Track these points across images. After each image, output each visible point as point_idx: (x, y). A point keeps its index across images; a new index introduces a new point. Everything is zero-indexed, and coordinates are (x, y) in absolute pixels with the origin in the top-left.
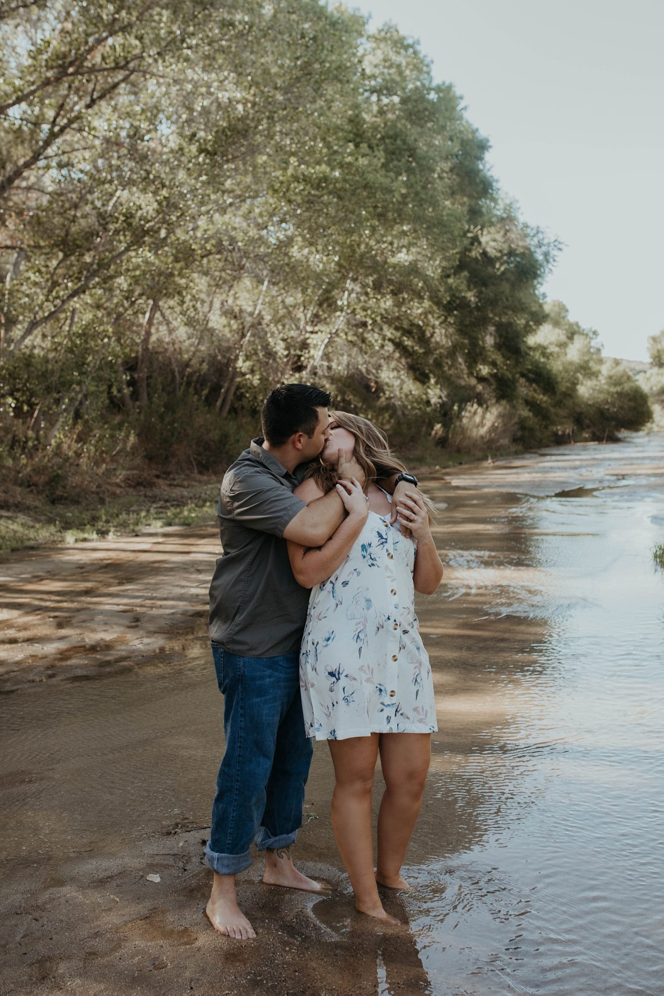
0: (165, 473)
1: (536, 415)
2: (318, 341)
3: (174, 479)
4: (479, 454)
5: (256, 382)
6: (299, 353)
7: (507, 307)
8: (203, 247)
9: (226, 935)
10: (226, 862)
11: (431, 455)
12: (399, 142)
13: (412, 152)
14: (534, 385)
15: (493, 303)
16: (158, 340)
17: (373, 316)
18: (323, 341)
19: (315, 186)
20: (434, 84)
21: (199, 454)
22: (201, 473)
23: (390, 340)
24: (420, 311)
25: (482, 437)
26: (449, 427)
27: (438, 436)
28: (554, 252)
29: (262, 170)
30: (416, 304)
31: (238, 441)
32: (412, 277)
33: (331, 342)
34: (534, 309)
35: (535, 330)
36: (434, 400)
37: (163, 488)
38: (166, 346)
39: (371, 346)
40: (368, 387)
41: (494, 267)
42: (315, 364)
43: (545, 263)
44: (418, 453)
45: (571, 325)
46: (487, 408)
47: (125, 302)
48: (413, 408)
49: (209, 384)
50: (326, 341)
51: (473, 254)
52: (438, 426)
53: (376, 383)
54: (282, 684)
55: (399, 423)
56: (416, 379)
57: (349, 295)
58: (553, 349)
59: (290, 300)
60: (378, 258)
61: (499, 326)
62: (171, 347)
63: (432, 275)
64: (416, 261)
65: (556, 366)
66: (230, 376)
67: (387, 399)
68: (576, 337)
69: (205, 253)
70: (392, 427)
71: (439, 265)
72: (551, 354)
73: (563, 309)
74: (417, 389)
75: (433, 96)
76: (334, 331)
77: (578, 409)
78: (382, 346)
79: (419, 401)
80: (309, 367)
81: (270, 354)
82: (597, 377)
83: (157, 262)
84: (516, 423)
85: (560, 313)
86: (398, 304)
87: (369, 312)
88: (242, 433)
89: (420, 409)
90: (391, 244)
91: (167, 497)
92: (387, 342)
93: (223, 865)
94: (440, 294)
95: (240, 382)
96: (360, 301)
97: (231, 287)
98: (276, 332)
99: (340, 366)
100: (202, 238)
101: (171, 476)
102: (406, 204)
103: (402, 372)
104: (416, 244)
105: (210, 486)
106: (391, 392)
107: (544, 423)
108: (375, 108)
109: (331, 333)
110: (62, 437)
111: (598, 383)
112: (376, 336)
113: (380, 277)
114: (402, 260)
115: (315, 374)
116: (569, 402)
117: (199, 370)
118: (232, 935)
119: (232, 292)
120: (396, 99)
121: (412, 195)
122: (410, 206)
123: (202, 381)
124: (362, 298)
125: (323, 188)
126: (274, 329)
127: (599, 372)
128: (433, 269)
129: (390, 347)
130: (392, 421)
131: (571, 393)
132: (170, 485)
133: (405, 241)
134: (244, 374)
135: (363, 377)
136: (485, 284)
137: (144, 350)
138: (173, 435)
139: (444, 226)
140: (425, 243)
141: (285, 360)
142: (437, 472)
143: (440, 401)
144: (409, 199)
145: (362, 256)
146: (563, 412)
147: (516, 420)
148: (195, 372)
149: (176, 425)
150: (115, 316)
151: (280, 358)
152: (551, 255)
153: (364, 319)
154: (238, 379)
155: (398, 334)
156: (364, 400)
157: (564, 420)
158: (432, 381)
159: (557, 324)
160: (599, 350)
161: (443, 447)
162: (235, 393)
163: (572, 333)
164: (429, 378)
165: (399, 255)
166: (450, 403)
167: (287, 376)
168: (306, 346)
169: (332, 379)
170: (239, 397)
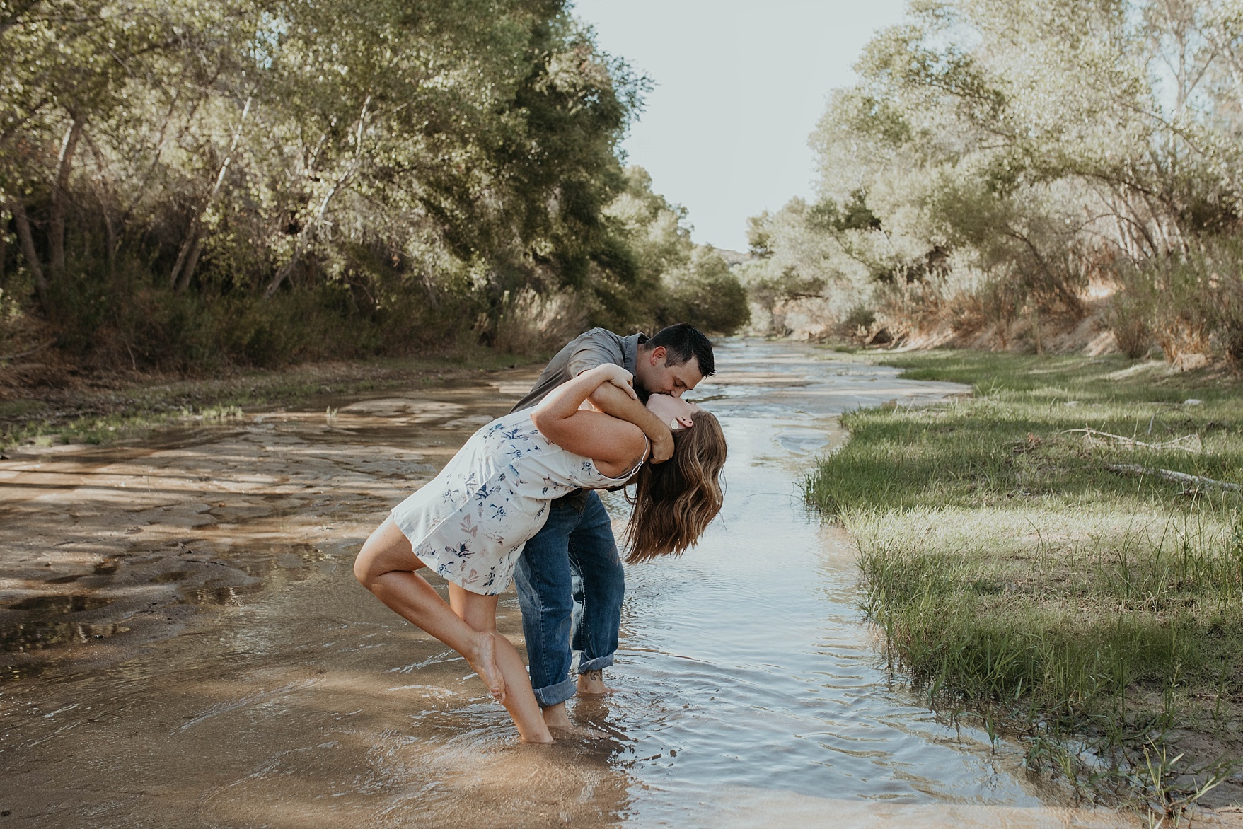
0: (85, 368)
1: (608, 310)
2: (323, 189)
3: (100, 378)
4: (537, 356)
5: (229, 244)
6: (294, 207)
7: (578, 162)
11: (473, 355)
14: (607, 271)
15: (561, 154)
16: (82, 177)
17: (399, 160)
18: (325, 194)
21: (140, 343)
22: (143, 370)
23: (421, 199)
24: (462, 160)
25: (541, 333)
26: (497, 319)
27: (482, 330)
28: (640, 93)
30: (458, 150)
31: (199, 326)
32: (452, 111)
33: (337, 197)
34: (612, 170)
35: (611, 199)
36: (478, 282)
37: (81, 390)
38: (93, 186)
39: (396, 206)
40: (389, 262)
41: (564, 107)
42: (315, 223)
43: (629, 107)
44: (456, 351)
45: (654, 198)
46: (548, 296)
48: (451, 291)
49: (160, 245)
50: (331, 192)
51: (537, 87)
52: (483, 317)
53: (401, 256)
55: (431, 311)
56: (455, 252)
58: (632, 225)
59: (279, 131)
60: (407, 80)
61: (568, 187)
62: (100, 188)
63: (480, 108)
64: (458, 87)
65: (636, 247)
66: (191, 235)
67: (415, 278)
68: (660, 213)
70: (421, 316)
71: (491, 96)
72: (630, 232)
73: (645, 177)
76: (342, 179)
77: (662, 304)
78: (411, 208)
79: (457, 281)
80: (306, 228)
81: (251, 205)
82: (685, 264)
84: (585, 317)
85: (641, 183)
86: (434, 148)
87: (392, 156)
88: (206, 315)
90: (425, 61)
91: (79, 402)
92: (417, 202)
94: (490, 136)
95: (206, 245)
96: (378, 138)
97: (194, 108)
98: (259, 175)
99: (355, 225)
101: (95, 373)
103: (437, 244)
104: (459, 65)
105: (153, 388)
106: (421, 269)
107: (619, 320)
109: (337, 182)
111: (686, 272)
113: (409, 107)
114: (440, 86)
115: (315, 237)
116: (650, 295)
117: (145, 225)
119: (197, 115)
123: (151, 239)
124: (382, 135)
126: (257, 171)
127: (688, 258)
128: (486, 98)
129: (420, 210)
130: (422, 308)
131: (652, 284)
132: (92, 386)
133: (444, 59)
134: (212, 233)
135: (383, 247)
136: (551, 129)
137: (59, 191)
138: (98, 313)
139: (499, 43)
141: (273, 215)
142: (480, 376)
143: (486, 283)
145: (383, 75)
146: (642, 307)
147: (584, 313)
148: (138, 226)
149: (103, 298)
151: (266, 212)
152: (638, 97)
153: (385, 164)
154: (204, 240)
155: (432, 191)
156: (384, 278)
157: (644, 317)
159: (637, 194)
160: (687, 232)
161: (489, 345)
162: (199, 260)
163: (657, 207)
164: (471, 253)
165: (436, 79)
166: (499, 288)
167: (274, 238)
168: (304, 199)
169: (341, 247)
170: (205, 266)
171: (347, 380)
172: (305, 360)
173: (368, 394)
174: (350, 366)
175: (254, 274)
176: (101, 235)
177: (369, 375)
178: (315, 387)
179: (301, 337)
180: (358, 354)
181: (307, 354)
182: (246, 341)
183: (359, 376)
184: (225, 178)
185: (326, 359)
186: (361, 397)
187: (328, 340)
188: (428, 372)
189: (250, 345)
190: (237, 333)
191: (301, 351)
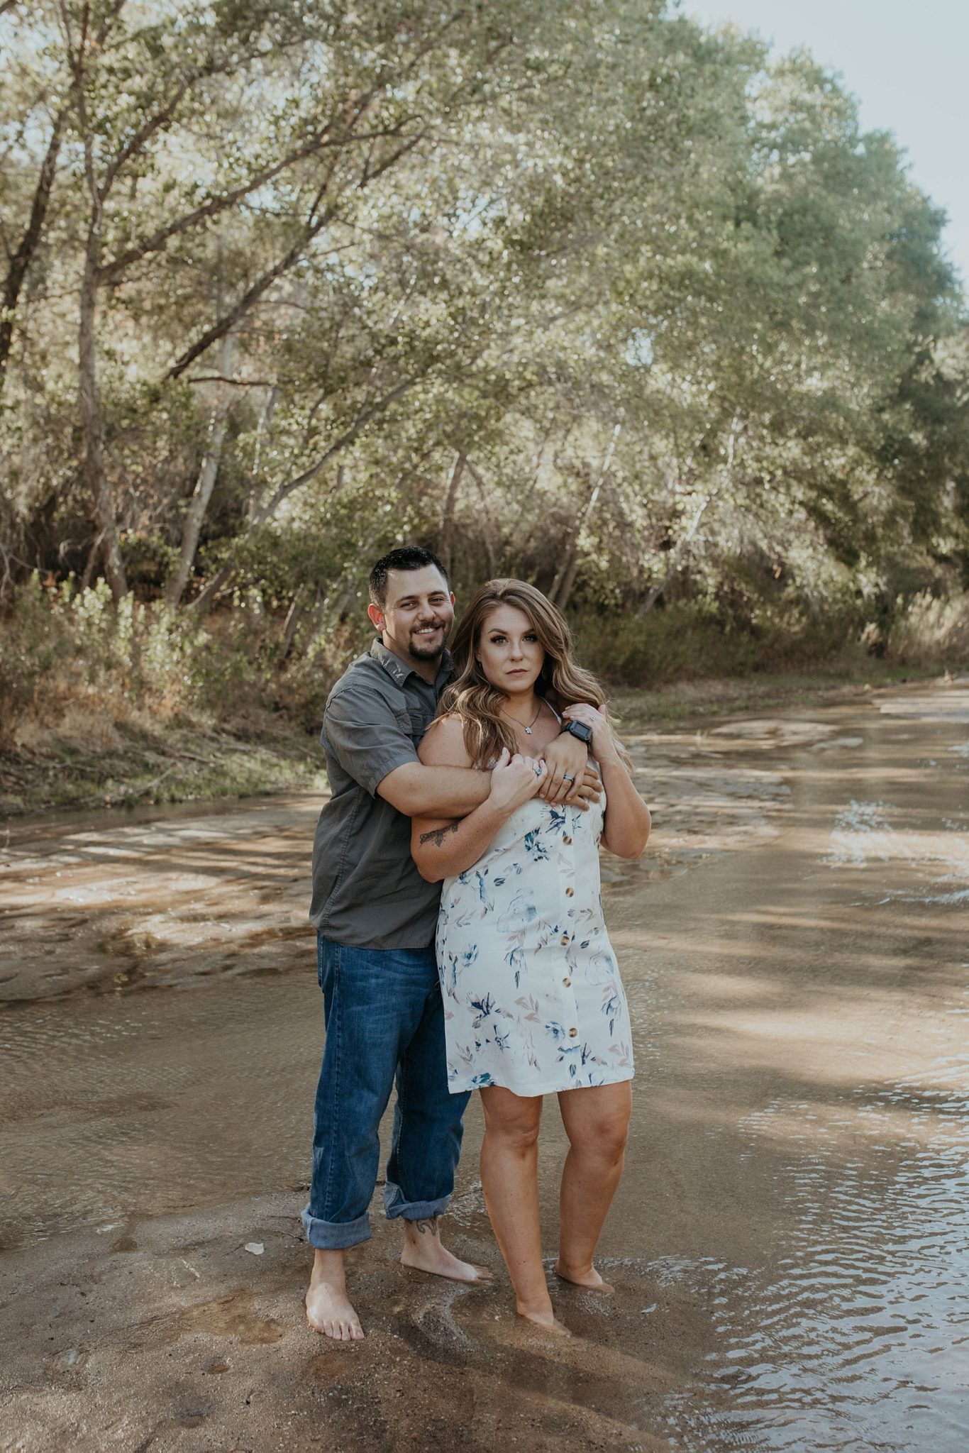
2: (694, 503)
4: (932, 668)
5: (604, 565)
6: (667, 523)
8: (521, 376)
9: (321, 1333)
10: (322, 1232)
11: (862, 669)
12: (810, 219)
13: (828, 231)
15: (951, 447)
16: (467, 507)
17: (772, 469)
18: (698, 507)
19: (676, 286)
20: (862, 132)
23: (801, 503)
24: (843, 461)
25: (938, 643)
26: (888, 629)
27: (870, 642)
29: (604, 265)
30: (836, 451)
32: (827, 413)
33: (711, 508)
36: (867, 590)
38: (476, 515)
39: (774, 512)
40: (768, 572)
41: (953, 395)
42: (688, 538)
44: (842, 665)
46: (947, 600)
47: (413, 455)
48: (835, 601)
49: (537, 569)
50: (704, 505)
51: (923, 377)
52: (871, 628)
53: (782, 564)
54: (397, 988)
55: (814, 623)
56: (839, 559)
57: (736, 440)
60: (779, 386)
61: (961, 481)
62: (484, 518)
63: (857, 408)
64: (833, 389)
66: (567, 557)
67: (798, 588)
69: (524, 384)
70: (803, 629)
71: (868, 395)
74: (840, 574)
75: (860, 150)
76: (715, 491)
78: (791, 513)
79: (845, 590)
80: (679, 543)
81: (624, 525)
83: (457, 400)
86: (811, 451)
87: (765, 464)
88: (583, 637)
89: (845, 602)
90: (798, 365)
92: (797, 506)
93: (318, 1236)
94: (869, 436)
95: (581, 566)
96: (752, 447)
97: (568, 431)
98: (632, 494)
99: (728, 543)
100: (520, 363)
102: (817, 307)
103: (820, 550)
104: (834, 364)
106: (803, 578)
108: (777, 171)
109: (710, 495)
110: (323, 642)
112: (782, 498)
113: (781, 413)
114: (813, 388)
115: (688, 553)
117: (525, 550)
118: (329, 1333)
119: (570, 438)
120: (807, 157)
121: (827, 294)
122: (823, 309)
123: (528, 564)
124: (755, 444)
125: (686, 287)
126: (629, 490)
128: (860, 398)
129: (801, 514)
130: (804, 619)
133: (818, 360)
134: (587, 554)
135: (762, 557)
136: (939, 421)
137: (445, 521)
139: (876, 337)
140: (847, 362)
141: (646, 533)
142: (864, 693)
143: (876, 590)
144: (821, 300)
145: (755, 382)
148: (517, 553)
150: (400, 475)
151: (639, 531)
153: (757, 474)
154: (579, 562)
155: (813, 494)
156: (761, 591)
158: (863, 563)
161: (879, 656)
162: (575, 582)
164: (857, 557)
165: (809, 381)
166: (891, 594)
167: (647, 557)
168: (676, 514)
169: (715, 561)
170: (581, 586)
171: (721, 700)
172: (679, 679)
173: (740, 715)
174: (727, 685)
175: (628, 593)
176: (483, 562)
177: (745, 694)
178: (688, 708)
179: (675, 655)
180: (736, 672)
181: (682, 673)
182: (620, 662)
183: (735, 695)
184: (599, 499)
185: (702, 677)
186: (734, 718)
187: (703, 658)
188: (809, 689)
189: (625, 666)
190: (613, 654)
191: (676, 670)
